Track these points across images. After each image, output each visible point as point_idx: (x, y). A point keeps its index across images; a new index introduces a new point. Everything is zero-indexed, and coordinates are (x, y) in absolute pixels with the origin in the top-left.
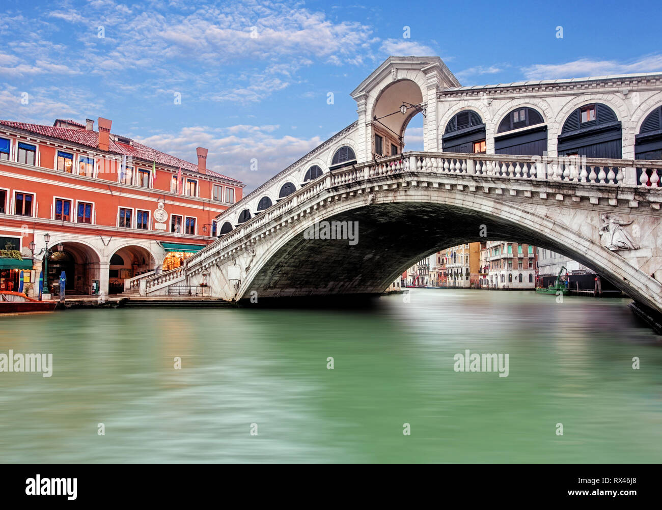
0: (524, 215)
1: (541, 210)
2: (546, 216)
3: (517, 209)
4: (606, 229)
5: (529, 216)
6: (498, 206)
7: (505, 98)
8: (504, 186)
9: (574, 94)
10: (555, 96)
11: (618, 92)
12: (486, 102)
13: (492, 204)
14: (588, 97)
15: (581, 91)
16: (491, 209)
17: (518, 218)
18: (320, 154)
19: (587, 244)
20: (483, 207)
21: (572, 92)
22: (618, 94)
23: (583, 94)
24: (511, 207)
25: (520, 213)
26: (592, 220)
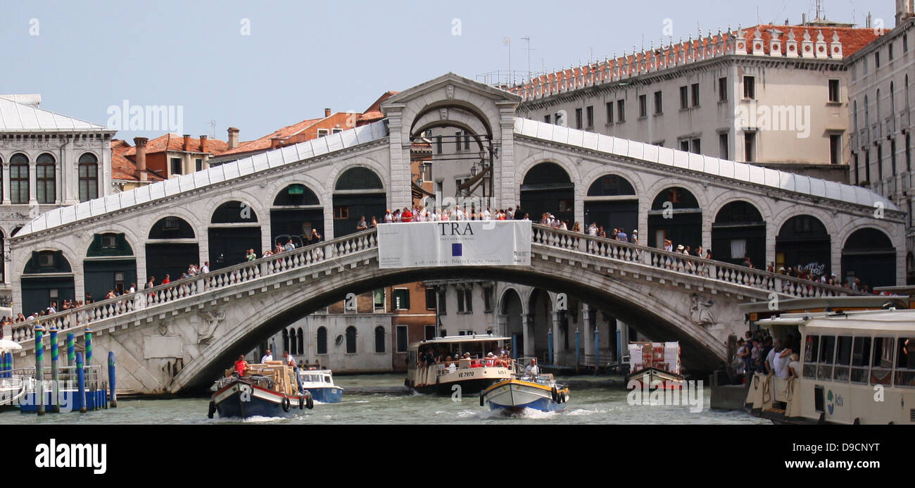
0: (631, 292)
1: (646, 290)
2: (650, 295)
3: (625, 287)
4: (696, 309)
5: (635, 294)
6: (607, 283)
7: (596, 161)
8: (616, 267)
9: (663, 175)
10: (647, 172)
11: (700, 182)
12: (575, 160)
13: (601, 280)
14: (675, 181)
15: (669, 174)
16: (600, 285)
17: (625, 295)
18: (310, 169)
19: (683, 319)
20: (592, 282)
21: (662, 172)
22: (700, 185)
23: (671, 176)
24: (620, 285)
25: (628, 291)
26: (685, 300)
